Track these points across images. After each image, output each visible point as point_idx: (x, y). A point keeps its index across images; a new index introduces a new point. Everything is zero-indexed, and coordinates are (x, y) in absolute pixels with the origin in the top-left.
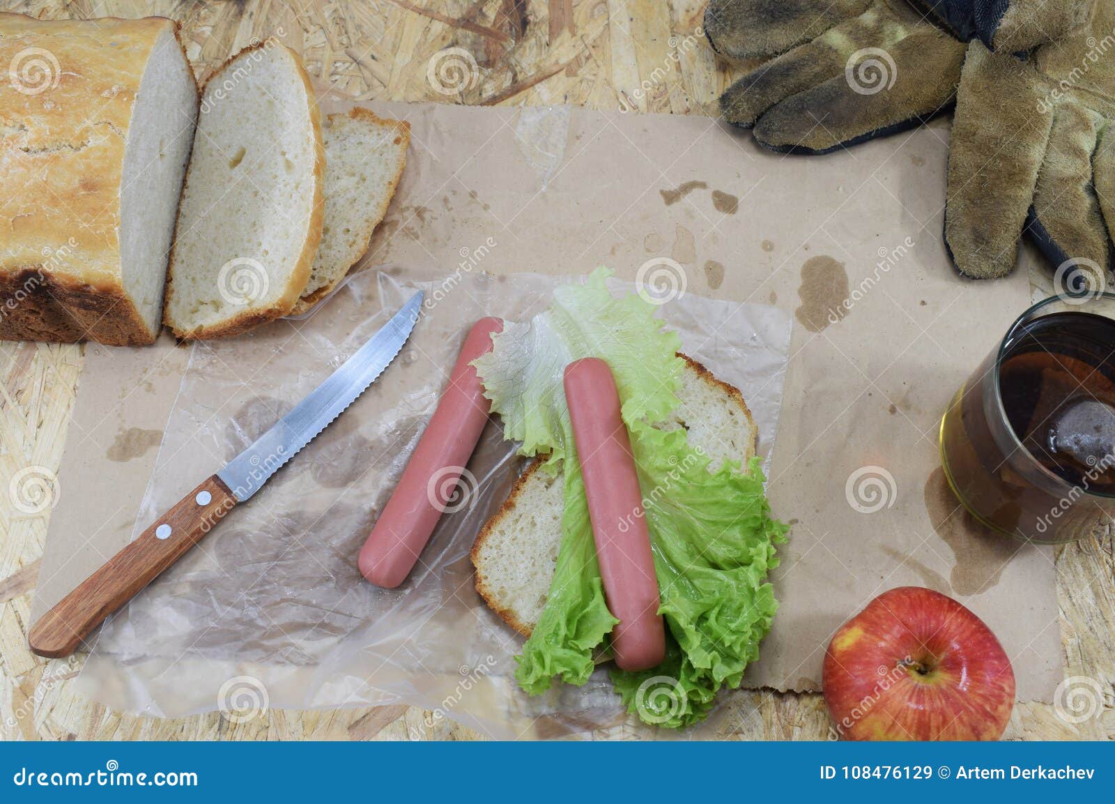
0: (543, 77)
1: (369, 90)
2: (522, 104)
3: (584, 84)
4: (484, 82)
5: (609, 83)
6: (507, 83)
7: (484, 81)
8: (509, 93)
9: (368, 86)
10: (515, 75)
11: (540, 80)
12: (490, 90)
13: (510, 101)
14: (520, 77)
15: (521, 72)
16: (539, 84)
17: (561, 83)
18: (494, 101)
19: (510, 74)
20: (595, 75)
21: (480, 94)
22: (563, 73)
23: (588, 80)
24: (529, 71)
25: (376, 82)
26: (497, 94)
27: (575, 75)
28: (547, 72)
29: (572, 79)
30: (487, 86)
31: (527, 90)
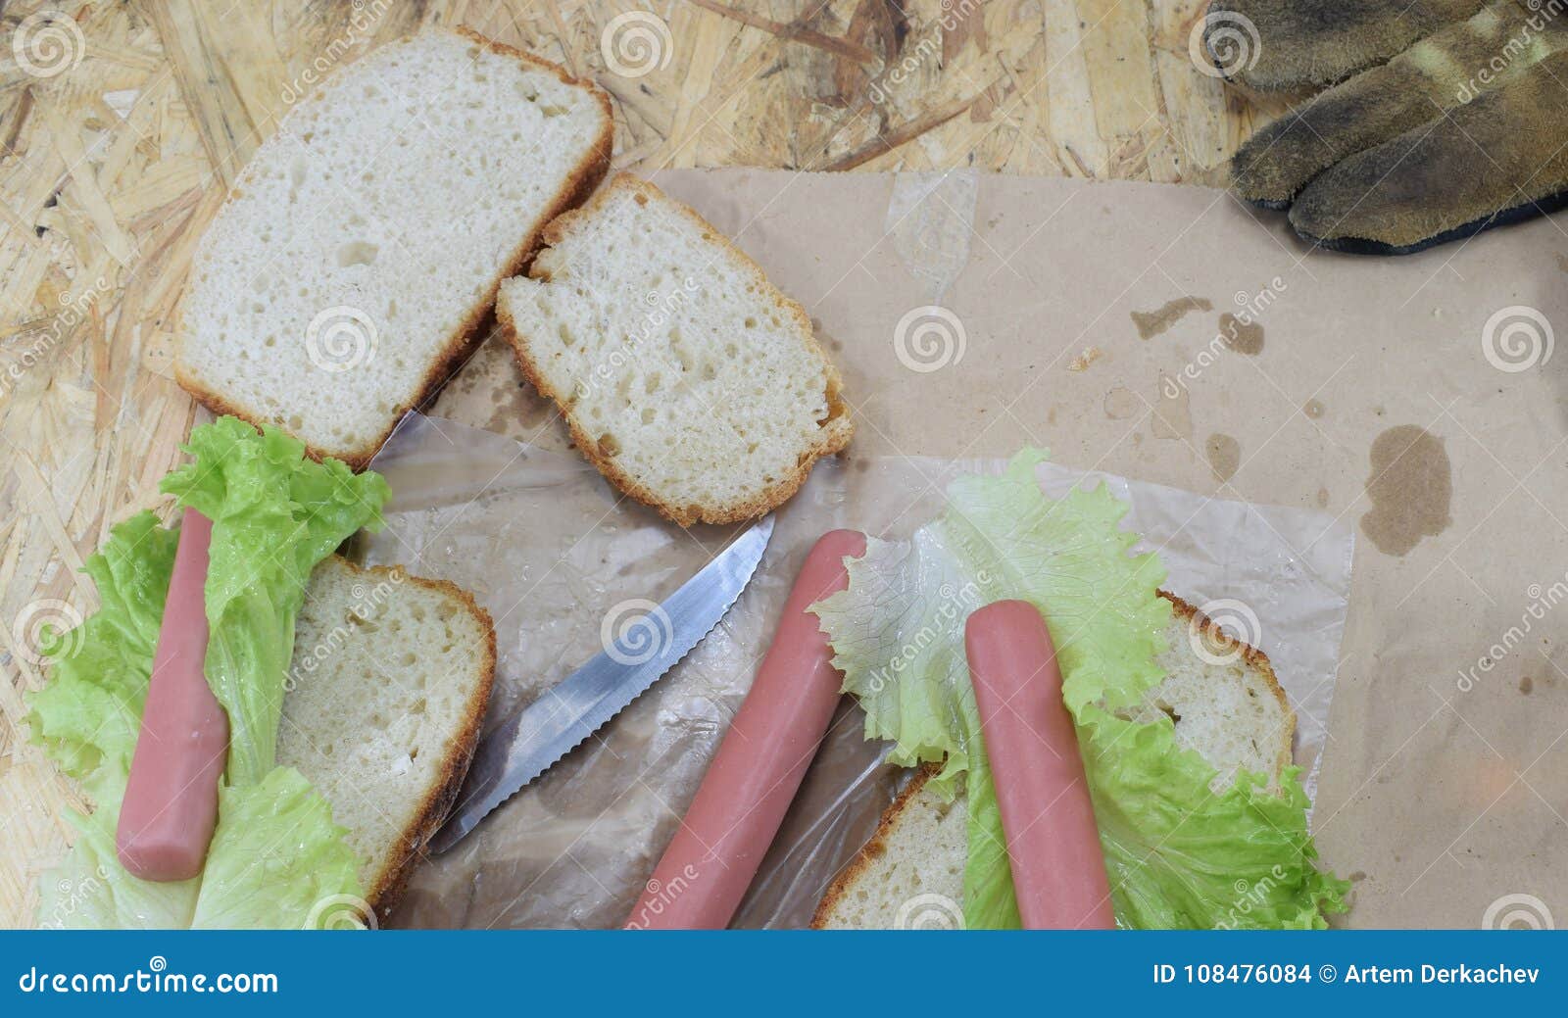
0: (933, 122)
1: (636, 145)
2: (896, 168)
3: (1002, 135)
4: (833, 132)
5: (1043, 132)
6: (872, 132)
7: (832, 127)
8: (876, 149)
9: (636, 137)
10: (885, 119)
11: (927, 128)
12: (842, 145)
13: (876, 163)
14: (893, 123)
15: (895, 114)
16: (926, 135)
17: (962, 133)
18: (848, 163)
19: (876, 118)
20: (1021, 119)
21: (826, 152)
22: (965, 117)
23: (1010, 129)
24: (909, 113)
25: (649, 132)
26: (855, 151)
27: (987, 119)
28: (939, 116)
29: (980, 127)
30: (837, 138)
31: (905, 146)
